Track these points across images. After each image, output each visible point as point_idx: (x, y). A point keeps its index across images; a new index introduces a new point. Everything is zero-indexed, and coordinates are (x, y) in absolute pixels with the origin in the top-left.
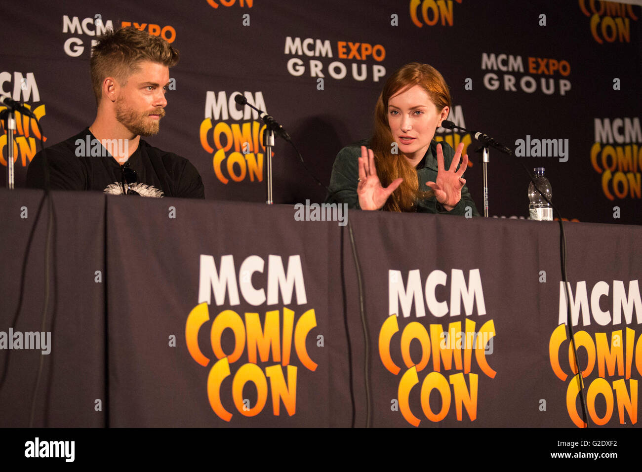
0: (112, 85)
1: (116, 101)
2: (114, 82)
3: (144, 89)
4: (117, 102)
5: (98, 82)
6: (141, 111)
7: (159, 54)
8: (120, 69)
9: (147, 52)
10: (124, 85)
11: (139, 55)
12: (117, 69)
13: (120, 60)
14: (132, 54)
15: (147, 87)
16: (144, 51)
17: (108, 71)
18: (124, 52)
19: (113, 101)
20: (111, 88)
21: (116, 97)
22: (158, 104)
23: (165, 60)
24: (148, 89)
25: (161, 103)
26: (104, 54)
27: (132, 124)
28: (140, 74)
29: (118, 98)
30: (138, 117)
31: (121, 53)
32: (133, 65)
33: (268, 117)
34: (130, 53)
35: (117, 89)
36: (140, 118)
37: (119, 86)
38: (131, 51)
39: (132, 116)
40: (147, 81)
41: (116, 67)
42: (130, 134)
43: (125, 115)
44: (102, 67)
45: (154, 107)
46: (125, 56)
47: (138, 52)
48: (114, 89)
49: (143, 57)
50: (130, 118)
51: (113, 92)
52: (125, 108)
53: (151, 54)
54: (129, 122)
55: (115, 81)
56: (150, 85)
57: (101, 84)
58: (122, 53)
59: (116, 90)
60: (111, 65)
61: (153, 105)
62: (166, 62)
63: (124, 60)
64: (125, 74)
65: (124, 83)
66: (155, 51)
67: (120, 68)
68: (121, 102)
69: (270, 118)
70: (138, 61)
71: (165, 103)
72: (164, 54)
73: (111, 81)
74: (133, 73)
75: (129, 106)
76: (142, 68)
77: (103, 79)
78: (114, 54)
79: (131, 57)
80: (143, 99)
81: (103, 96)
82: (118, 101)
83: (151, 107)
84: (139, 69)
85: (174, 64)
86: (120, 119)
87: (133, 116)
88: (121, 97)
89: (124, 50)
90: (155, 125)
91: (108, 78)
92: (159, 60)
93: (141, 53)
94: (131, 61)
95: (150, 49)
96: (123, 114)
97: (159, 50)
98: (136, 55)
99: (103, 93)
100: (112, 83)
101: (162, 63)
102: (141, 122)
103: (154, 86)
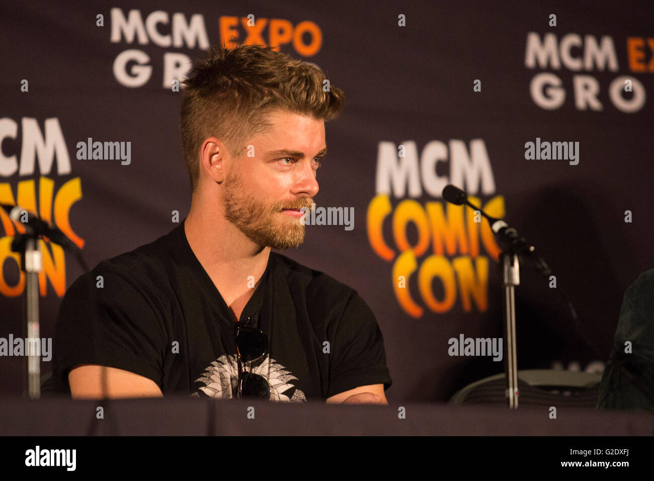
0: (218, 153)
1: (223, 183)
2: (220, 147)
3: (276, 163)
4: (227, 185)
5: (192, 146)
6: (269, 202)
7: (304, 96)
8: (232, 123)
9: (282, 92)
10: (239, 154)
11: (266, 99)
12: (227, 124)
13: (232, 108)
14: (254, 96)
15: (281, 159)
16: (276, 91)
17: (211, 126)
18: (239, 92)
19: (219, 183)
20: (214, 158)
21: (225, 176)
22: (301, 189)
23: (315, 108)
24: (284, 162)
25: (308, 188)
26: (202, 95)
27: (252, 226)
28: (268, 135)
29: (228, 177)
30: (264, 212)
31: (234, 96)
32: (256, 118)
33: (507, 231)
34: (251, 94)
35: (227, 160)
36: (268, 215)
37: (229, 156)
38: (252, 91)
39: (252, 212)
40: (281, 149)
41: (224, 120)
42: (251, 246)
43: (240, 210)
44: (201, 119)
45: (293, 196)
46: (242, 100)
47: (266, 92)
48: (221, 160)
49: (274, 102)
50: (248, 215)
51: (218, 166)
52: (240, 195)
53: (289, 96)
54: (248, 223)
55: (222, 147)
56: (287, 156)
57: (197, 152)
58: (237, 94)
59: (224, 162)
60: (216, 116)
61: (291, 192)
62: (318, 112)
63: (240, 107)
64: (241, 134)
65: (239, 150)
66: (298, 91)
67: (229, 121)
68: (232, 185)
69: (511, 233)
70: (264, 110)
71: (315, 188)
72: (313, 97)
73: (215, 146)
74: (255, 132)
75: (248, 193)
76: (272, 122)
77: (201, 140)
78: (221, 95)
79: (253, 102)
80: (274, 181)
81: (201, 173)
82: (229, 182)
83: (288, 196)
84: (267, 125)
85: (333, 116)
86: (232, 217)
87: (255, 211)
88: (233, 176)
89: (241, 89)
90: (296, 228)
91: (211, 139)
92: (303, 107)
93: (271, 94)
94: (252, 110)
95: (288, 85)
96: (236, 208)
97: (305, 88)
98: (262, 98)
99: (201, 168)
100: (218, 149)
101: (311, 114)
102: (269, 222)
103: (295, 157)
